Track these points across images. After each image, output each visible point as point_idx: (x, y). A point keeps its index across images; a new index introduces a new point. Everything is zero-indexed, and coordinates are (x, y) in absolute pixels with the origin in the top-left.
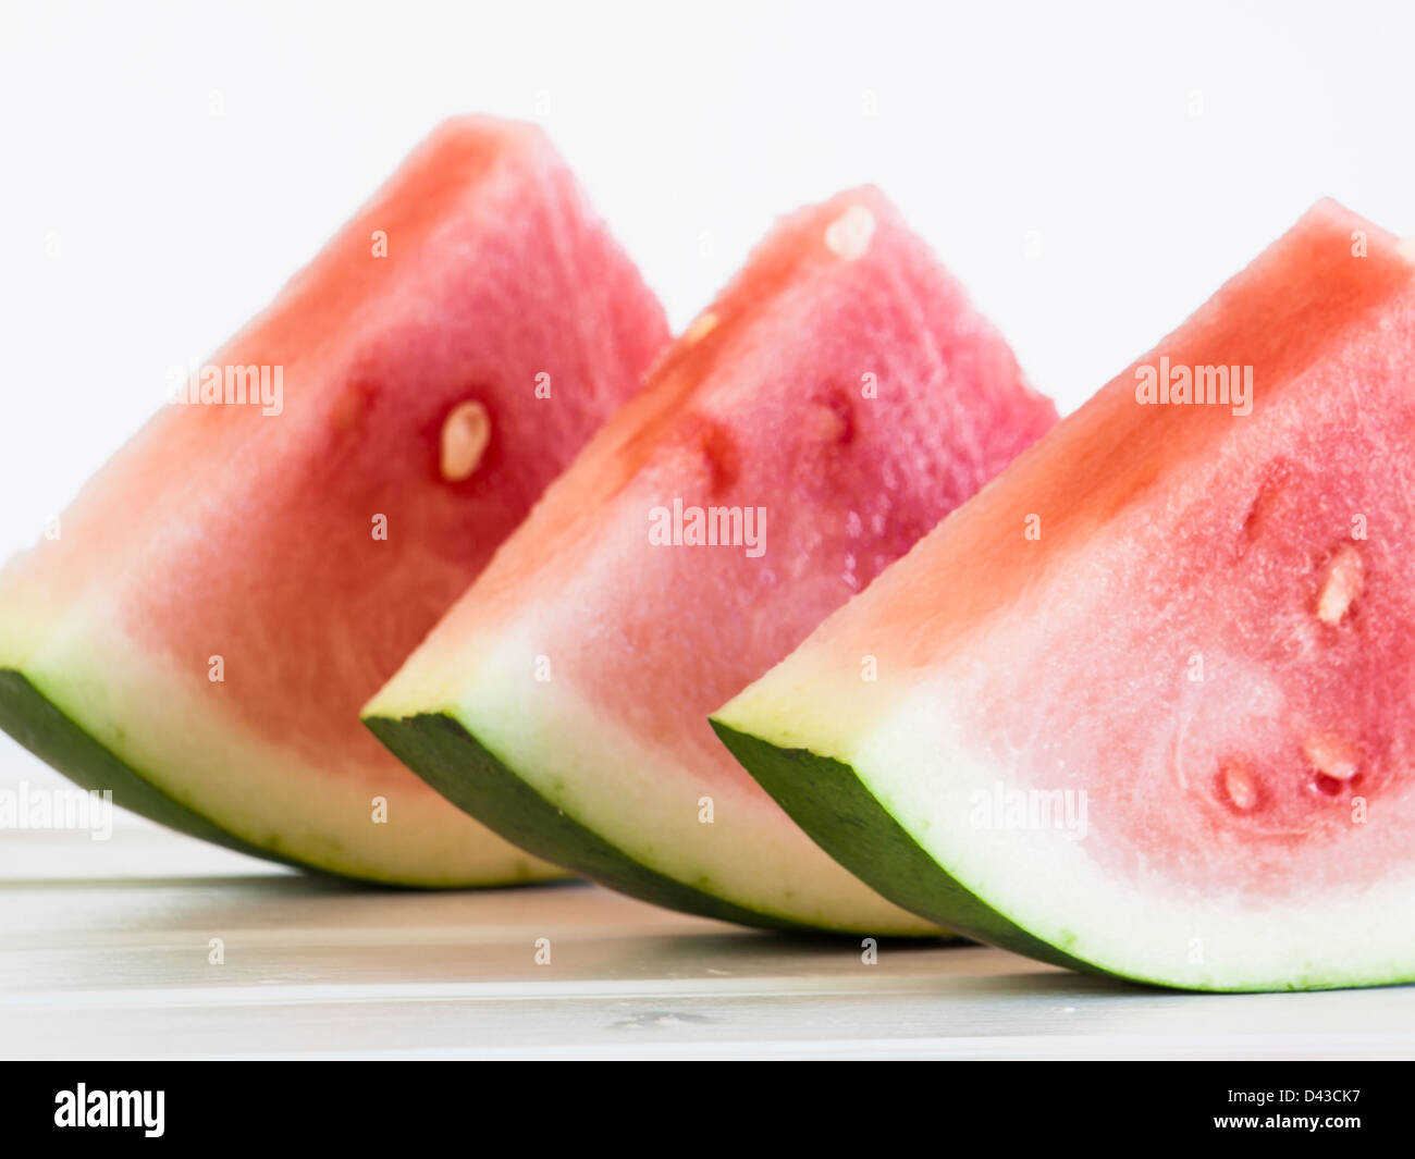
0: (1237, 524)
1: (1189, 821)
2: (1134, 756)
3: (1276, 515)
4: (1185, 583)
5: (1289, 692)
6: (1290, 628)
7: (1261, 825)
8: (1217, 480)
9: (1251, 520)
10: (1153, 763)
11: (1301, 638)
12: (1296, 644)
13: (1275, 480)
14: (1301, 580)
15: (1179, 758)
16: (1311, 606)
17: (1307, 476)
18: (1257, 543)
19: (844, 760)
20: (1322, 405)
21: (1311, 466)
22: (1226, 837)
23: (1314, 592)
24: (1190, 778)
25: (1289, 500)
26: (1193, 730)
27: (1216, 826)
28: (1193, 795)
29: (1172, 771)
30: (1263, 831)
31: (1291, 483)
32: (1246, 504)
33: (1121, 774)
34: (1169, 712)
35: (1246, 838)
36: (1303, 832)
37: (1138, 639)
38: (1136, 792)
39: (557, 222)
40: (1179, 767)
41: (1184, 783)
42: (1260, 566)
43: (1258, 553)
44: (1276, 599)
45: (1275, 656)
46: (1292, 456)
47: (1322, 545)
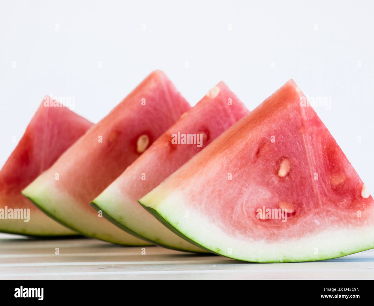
0: (253, 154)
1: (249, 223)
2: (233, 209)
3: (264, 152)
4: (240, 168)
5: (272, 193)
6: (271, 178)
7: (269, 224)
8: (247, 144)
9: (258, 153)
10: (238, 209)
11: (274, 180)
12: (273, 182)
13: (263, 143)
14: (273, 167)
15: (244, 208)
16: (277, 173)
17: (271, 143)
18: (259, 158)
19: (155, 209)
20: (274, 126)
22: (259, 227)
23: (276, 170)
24: (247, 213)
25: (266, 148)
26: (247, 202)
27: (256, 224)
28: (249, 217)
29: (242, 211)
30: (269, 225)
31: (267, 144)
32: (255, 150)
33: (229, 212)
34: (240, 197)
35: (265, 227)
36: (281, 225)
37: (230, 181)
38: (233, 216)
39: (167, 93)
40: (244, 210)
41: (246, 214)
42: (261, 164)
43: (260, 161)
44: (266, 171)
45: (267, 184)
46: (266, 138)
47: (277, 158)
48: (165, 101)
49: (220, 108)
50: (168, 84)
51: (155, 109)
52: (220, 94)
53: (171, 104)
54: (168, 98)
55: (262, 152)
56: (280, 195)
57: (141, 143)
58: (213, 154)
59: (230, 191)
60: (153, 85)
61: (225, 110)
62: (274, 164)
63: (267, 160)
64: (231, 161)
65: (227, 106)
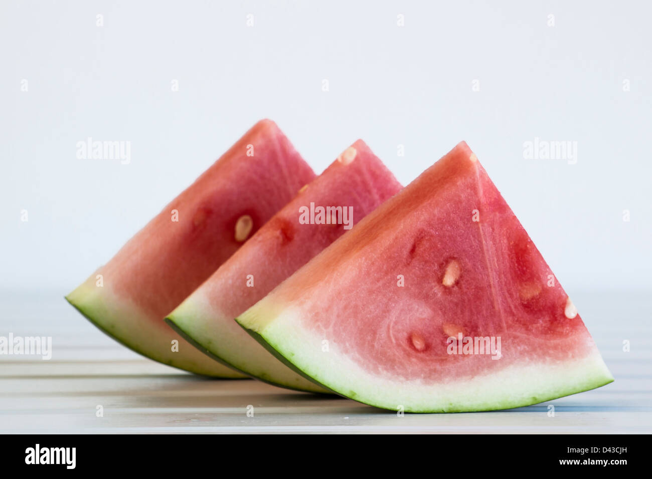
0: (406, 252)
1: (399, 354)
2: (374, 333)
3: (422, 249)
4: (386, 273)
5: (434, 310)
6: (432, 288)
7: (427, 356)
8: (396, 238)
9: (413, 251)
10: (382, 333)
11: (436, 291)
12: (435, 294)
13: (420, 238)
14: (434, 272)
15: (391, 332)
16: (440, 280)
17: (432, 236)
18: (414, 260)
19: (259, 333)
20: (436, 212)
21: (433, 232)
22: (414, 360)
23: (439, 276)
24: (397, 339)
25: (426, 244)
26: (396, 323)
27: (409, 355)
28: (399, 345)
29: (389, 337)
30: (427, 358)
31: (427, 238)
32: (409, 246)
33: (369, 338)
34: (386, 317)
35: (422, 360)
36: (446, 358)
37: (371, 292)
38: (375, 344)
39: (280, 154)
40: (392, 335)
41: (394, 341)
42: (417, 267)
43: (415, 262)
44: (424, 278)
45: (427, 298)
46: (426, 229)
47: (441, 260)
48: (278, 165)
49: (358, 179)
50: (282, 140)
51: (262, 177)
52: (357, 159)
53: (285, 171)
54: (282, 162)
55: (420, 250)
56: (444, 313)
57: (241, 228)
58: (347, 251)
59: (372, 307)
61: (364, 183)
62: (436, 267)
63: (426, 262)
64: (373, 264)
65: (368, 177)
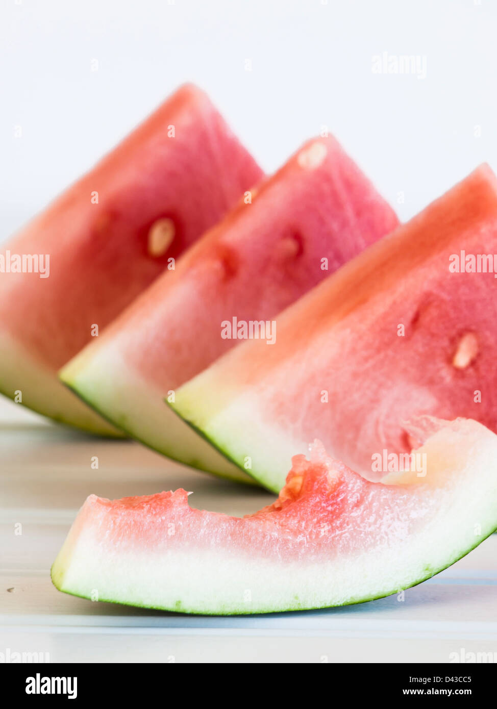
2: (357, 429)
3: (428, 319)
4: (378, 351)
5: (440, 399)
6: (438, 370)
8: (394, 303)
9: (415, 321)
10: (369, 430)
11: (444, 375)
12: (442, 379)
13: (426, 303)
14: (443, 349)
15: (380, 428)
16: (450, 360)
17: (442, 301)
18: (417, 331)
21: (445, 296)
23: (450, 354)
24: (388, 437)
25: (434, 312)
26: (388, 416)
28: (390, 444)
29: (377, 435)
31: (435, 304)
32: (410, 315)
33: (350, 436)
34: (374, 408)
37: (355, 375)
38: (358, 444)
40: (381, 432)
41: (384, 440)
42: (420, 343)
43: (418, 336)
44: (429, 357)
45: (431, 383)
46: (435, 291)
47: (453, 332)
49: (326, 188)
51: (189, 170)
52: (326, 161)
54: (215, 146)
55: (425, 320)
56: (453, 404)
58: (323, 316)
59: (356, 396)
60: (185, 119)
61: (335, 194)
62: (445, 343)
63: (433, 335)
64: (360, 338)
65: (339, 186)
